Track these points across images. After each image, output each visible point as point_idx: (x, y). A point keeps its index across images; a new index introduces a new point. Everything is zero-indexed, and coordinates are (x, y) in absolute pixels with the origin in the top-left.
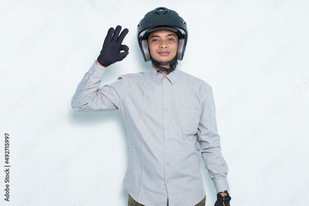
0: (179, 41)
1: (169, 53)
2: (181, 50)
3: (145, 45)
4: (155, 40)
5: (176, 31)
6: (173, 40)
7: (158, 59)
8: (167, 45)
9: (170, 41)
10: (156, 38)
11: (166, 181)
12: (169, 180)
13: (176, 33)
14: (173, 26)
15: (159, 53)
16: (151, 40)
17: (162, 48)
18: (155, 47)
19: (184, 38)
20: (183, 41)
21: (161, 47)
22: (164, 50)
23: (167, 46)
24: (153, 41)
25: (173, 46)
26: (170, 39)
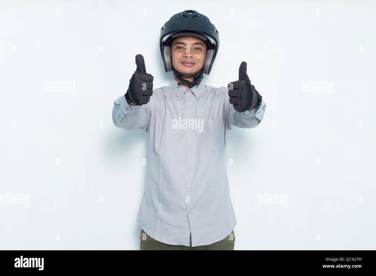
0: (207, 51)
1: (194, 64)
2: (209, 63)
3: (168, 52)
4: (180, 48)
5: (205, 39)
6: (200, 49)
7: (181, 70)
8: (193, 54)
9: (197, 50)
10: (181, 45)
11: (188, 211)
12: (192, 210)
13: (204, 42)
14: (201, 32)
15: (182, 63)
16: (175, 47)
17: (186, 57)
18: (178, 56)
19: (214, 49)
20: (212, 52)
21: (185, 55)
22: (188, 60)
23: (192, 56)
24: (177, 48)
25: (199, 57)
26: (197, 49)
